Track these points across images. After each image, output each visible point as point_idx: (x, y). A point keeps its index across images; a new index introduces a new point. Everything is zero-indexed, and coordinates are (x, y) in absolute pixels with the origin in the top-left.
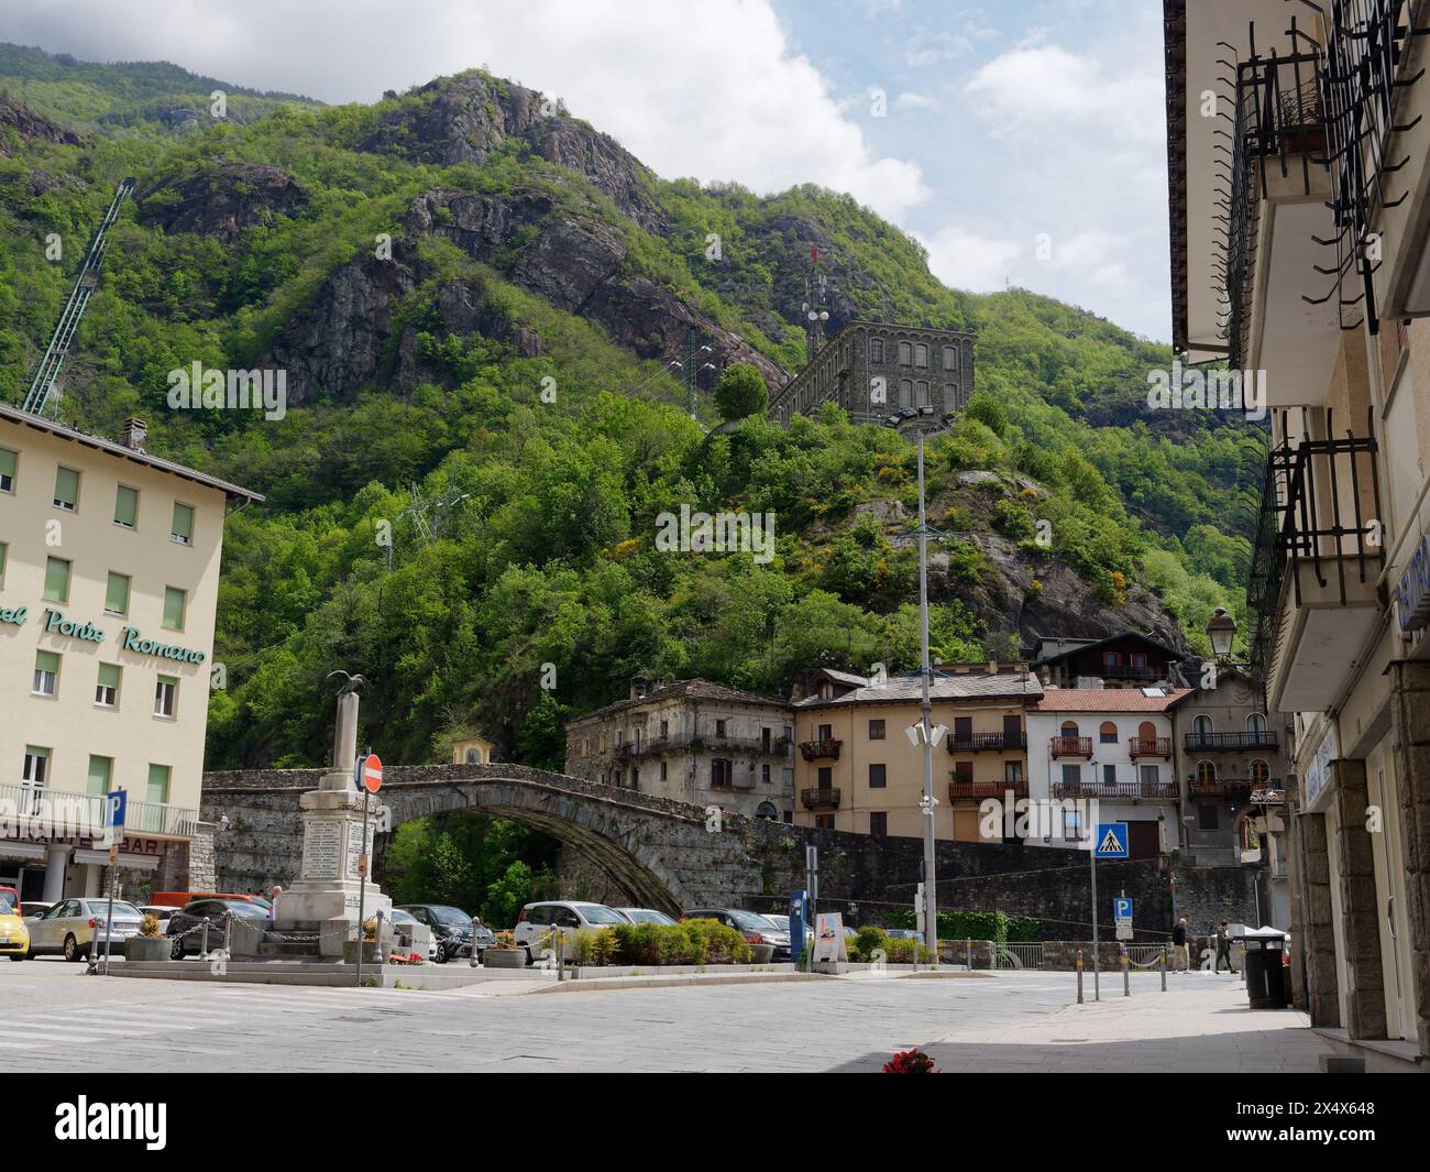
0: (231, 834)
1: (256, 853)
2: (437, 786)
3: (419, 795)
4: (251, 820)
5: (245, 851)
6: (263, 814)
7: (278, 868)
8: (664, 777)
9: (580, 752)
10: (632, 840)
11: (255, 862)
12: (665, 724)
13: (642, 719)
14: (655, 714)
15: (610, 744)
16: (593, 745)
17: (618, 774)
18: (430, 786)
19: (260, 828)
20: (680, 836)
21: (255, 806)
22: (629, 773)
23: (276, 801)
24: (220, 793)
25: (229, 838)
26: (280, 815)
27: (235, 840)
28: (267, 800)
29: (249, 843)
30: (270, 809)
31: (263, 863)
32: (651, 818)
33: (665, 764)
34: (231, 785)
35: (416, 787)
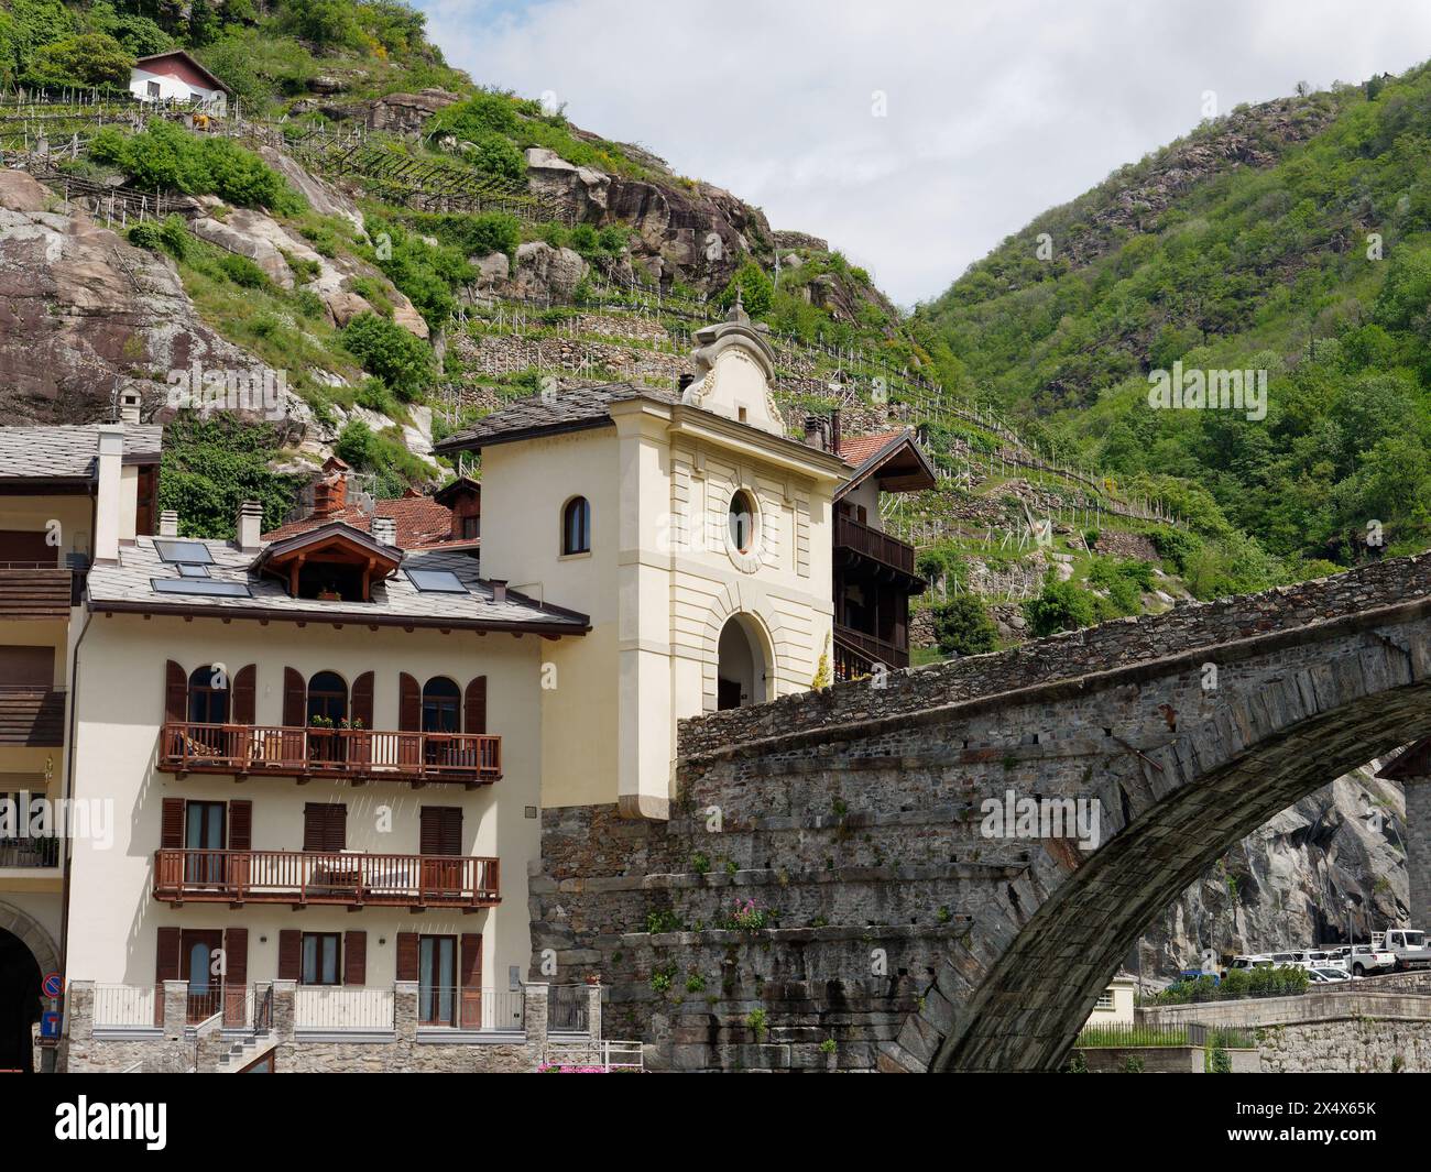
0: (823, 840)
1: (884, 882)
2: (1315, 636)
3: (1272, 670)
4: (863, 798)
5: (857, 878)
6: (889, 781)
7: (936, 913)
11: (882, 899)
18: (1296, 640)
19: (883, 818)
21: (865, 764)
23: (911, 747)
24: (790, 745)
25: (820, 850)
26: (926, 780)
27: (832, 853)
28: (892, 747)
29: (864, 858)
30: (898, 766)
31: (900, 902)
34: (813, 723)
35: (1258, 650)
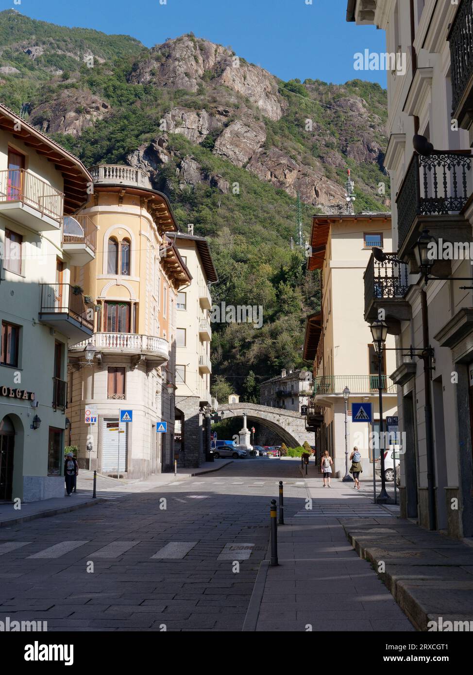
8: (293, 403)
9: (265, 394)
10: (284, 424)
12: (292, 386)
13: (285, 384)
14: (289, 383)
15: (275, 392)
16: (269, 392)
17: (278, 402)
20: (298, 423)
22: (282, 402)
32: (289, 417)
33: (293, 399)
